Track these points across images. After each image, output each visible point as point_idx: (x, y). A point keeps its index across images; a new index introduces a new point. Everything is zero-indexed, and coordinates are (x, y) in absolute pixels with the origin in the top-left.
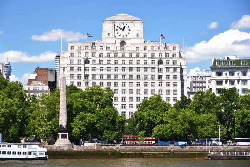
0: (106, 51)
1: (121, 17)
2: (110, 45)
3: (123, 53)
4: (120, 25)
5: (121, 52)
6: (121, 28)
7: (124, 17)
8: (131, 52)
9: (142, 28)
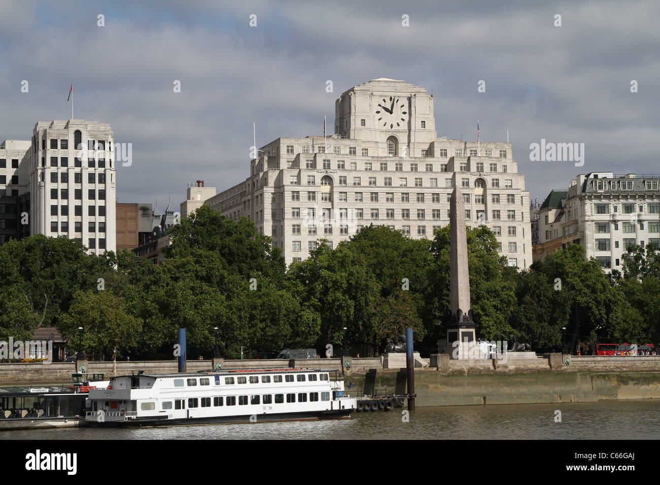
0: (363, 158)
1: (384, 85)
2: (367, 144)
3: (397, 162)
4: (385, 101)
5: (393, 161)
6: (386, 110)
7: (392, 84)
8: (413, 160)
9: (432, 108)
